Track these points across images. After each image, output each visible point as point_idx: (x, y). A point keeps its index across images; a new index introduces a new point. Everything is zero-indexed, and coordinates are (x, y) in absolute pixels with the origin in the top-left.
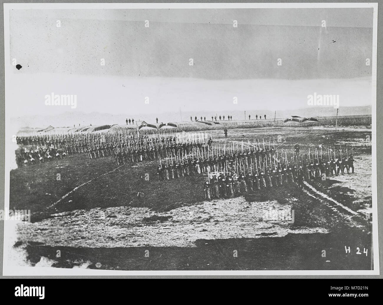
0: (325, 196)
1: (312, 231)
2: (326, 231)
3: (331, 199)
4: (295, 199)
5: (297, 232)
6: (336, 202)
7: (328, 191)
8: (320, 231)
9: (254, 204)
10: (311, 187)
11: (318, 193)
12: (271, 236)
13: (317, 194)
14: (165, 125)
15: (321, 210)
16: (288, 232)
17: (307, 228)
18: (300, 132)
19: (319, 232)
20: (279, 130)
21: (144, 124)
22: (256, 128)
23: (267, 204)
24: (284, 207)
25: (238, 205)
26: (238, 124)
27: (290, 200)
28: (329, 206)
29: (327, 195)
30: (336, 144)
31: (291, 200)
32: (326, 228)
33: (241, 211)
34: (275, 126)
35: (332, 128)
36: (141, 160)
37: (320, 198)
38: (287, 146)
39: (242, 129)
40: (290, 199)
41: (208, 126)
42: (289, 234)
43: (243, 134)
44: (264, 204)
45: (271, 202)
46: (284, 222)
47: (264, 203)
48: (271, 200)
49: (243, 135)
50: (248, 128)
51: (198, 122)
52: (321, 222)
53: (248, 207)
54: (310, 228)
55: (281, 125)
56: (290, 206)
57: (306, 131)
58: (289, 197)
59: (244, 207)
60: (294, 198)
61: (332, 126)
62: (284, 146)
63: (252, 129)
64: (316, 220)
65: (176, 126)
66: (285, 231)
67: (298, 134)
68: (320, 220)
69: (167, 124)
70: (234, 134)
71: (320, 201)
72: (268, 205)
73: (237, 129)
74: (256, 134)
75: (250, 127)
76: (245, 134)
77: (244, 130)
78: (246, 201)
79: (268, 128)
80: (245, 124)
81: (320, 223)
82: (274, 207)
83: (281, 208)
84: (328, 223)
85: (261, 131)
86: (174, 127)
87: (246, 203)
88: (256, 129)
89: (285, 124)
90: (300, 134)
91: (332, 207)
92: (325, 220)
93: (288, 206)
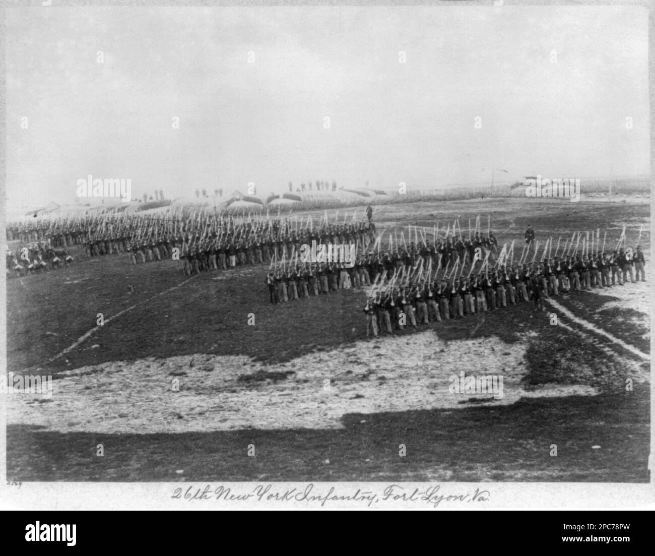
0: (590, 326)
1: (567, 391)
2: (593, 392)
3: (601, 332)
4: (534, 334)
5: (537, 394)
6: (610, 336)
7: (596, 317)
8: (581, 390)
9: (454, 345)
10: (563, 310)
11: (577, 320)
12: (487, 404)
13: (575, 323)
14: (277, 197)
15: (583, 352)
16: (521, 394)
17: (555, 386)
18: (542, 206)
19: (579, 393)
20: (502, 203)
21: (238, 197)
22: (456, 201)
23: (480, 343)
24: (512, 348)
25: (422, 347)
26: (422, 193)
27: (523, 336)
28: (598, 344)
29: (594, 325)
30: (611, 229)
31: (526, 335)
32: (592, 386)
33: (430, 358)
34: (492, 197)
35: (602, 197)
36: (234, 264)
37: (580, 331)
38: (516, 234)
39: (429, 204)
40: (523, 334)
41: (362, 198)
42: (522, 398)
43: (433, 213)
44: (474, 344)
45: (487, 340)
46: (513, 378)
47: (474, 342)
48: (487, 336)
49: (432, 215)
50: (441, 200)
51: (344, 190)
52: (582, 375)
53: (442, 351)
54: (561, 387)
55: (505, 194)
56: (523, 347)
57: (552, 204)
58: (522, 331)
59: (434, 351)
60: (531, 331)
61: (603, 194)
62: (511, 234)
63: (448, 203)
64: (572, 371)
65: (299, 199)
66: (513, 393)
67: (537, 210)
68: (581, 372)
69: (281, 196)
70: (413, 213)
71: (581, 336)
72: (480, 347)
73: (419, 203)
74: (457, 211)
75: (445, 200)
76: (435, 212)
77: (435, 204)
78: (439, 340)
79: (479, 199)
80: (435, 194)
81: (581, 377)
82: (493, 350)
83: (507, 351)
84: (596, 375)
85: (466, 205)
86: (295, 201)
87: (440, 342)
88: (457, 203)
89: (513, 192)
90: (540, 210)
91: (604, 347)
92: (591, 371)
93: (519, 346)
